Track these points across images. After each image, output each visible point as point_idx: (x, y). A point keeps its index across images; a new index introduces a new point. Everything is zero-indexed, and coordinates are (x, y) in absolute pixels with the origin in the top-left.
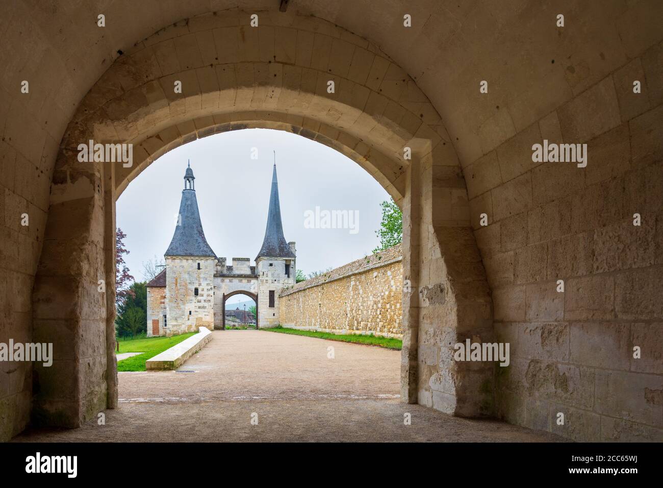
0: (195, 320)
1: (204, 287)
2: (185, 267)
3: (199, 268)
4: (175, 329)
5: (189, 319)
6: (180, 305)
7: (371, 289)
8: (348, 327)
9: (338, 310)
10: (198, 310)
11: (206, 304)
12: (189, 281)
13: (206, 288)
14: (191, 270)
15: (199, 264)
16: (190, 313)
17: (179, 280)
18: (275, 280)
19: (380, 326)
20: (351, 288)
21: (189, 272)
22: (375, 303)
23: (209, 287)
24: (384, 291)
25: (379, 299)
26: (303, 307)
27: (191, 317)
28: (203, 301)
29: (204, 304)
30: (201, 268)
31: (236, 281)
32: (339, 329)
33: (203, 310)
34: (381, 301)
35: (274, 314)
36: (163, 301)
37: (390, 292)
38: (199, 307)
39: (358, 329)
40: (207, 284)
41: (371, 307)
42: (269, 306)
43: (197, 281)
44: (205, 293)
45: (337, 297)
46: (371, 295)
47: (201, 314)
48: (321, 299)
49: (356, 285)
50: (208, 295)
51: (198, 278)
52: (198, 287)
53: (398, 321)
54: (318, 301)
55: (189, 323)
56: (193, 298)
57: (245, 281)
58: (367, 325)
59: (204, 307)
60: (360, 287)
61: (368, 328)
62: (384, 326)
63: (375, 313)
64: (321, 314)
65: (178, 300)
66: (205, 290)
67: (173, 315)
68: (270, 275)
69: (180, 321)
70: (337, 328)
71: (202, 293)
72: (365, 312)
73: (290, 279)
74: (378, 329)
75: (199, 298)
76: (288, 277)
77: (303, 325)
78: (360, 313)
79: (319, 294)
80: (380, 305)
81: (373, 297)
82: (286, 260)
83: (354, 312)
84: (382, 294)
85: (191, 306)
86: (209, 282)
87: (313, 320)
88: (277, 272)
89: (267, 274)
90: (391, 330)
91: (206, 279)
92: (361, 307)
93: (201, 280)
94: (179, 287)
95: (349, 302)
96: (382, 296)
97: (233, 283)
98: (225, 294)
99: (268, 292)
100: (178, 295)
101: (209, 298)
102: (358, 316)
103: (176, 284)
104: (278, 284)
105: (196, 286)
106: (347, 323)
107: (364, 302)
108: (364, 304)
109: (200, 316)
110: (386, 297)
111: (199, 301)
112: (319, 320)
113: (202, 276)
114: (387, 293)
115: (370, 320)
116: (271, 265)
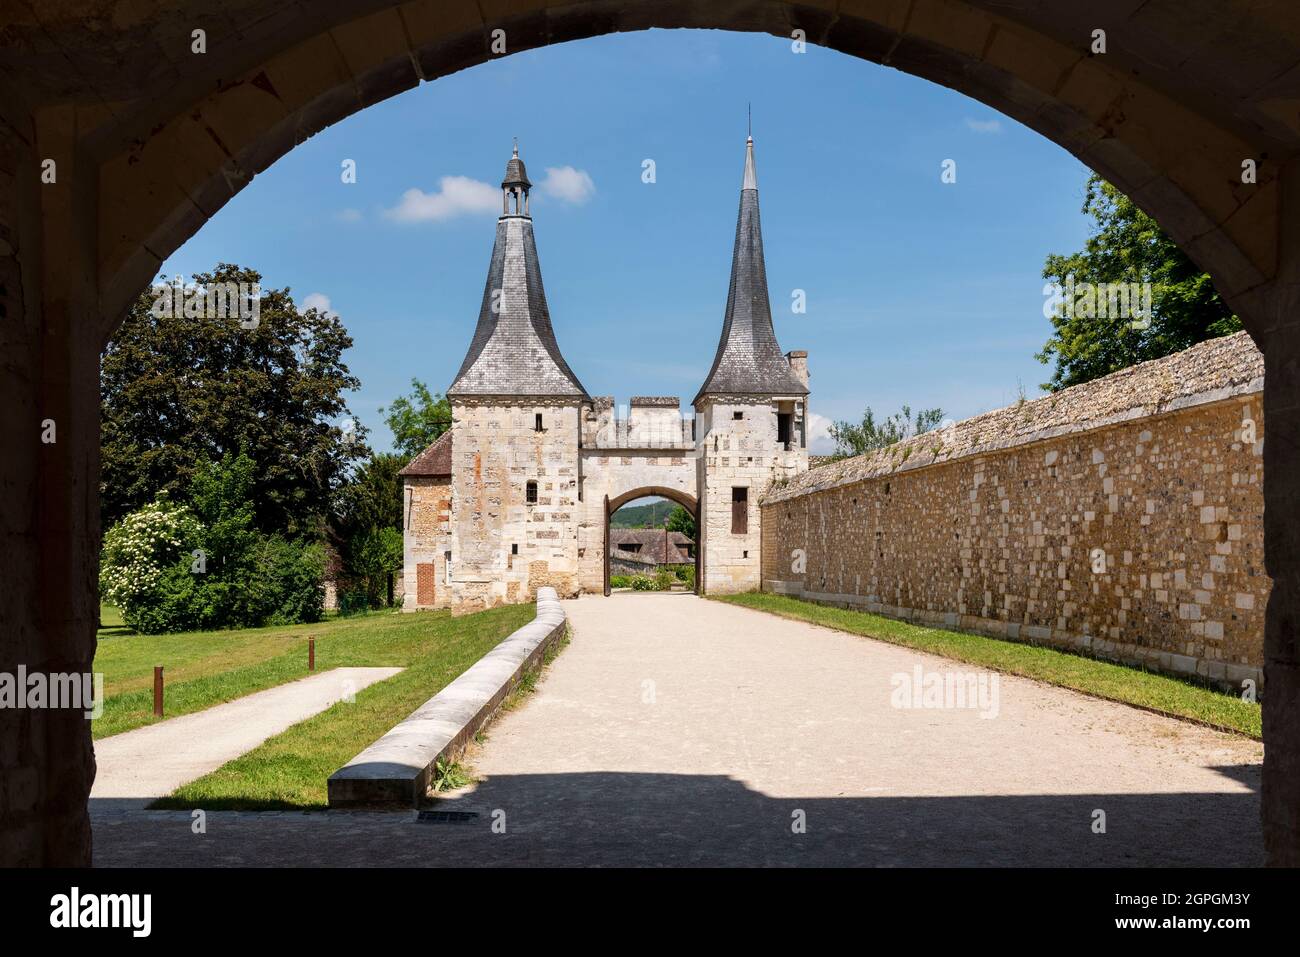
0: (528, 568)
1: (553, 481)
2: (501, 424)
3: (539, 428)
4: (474, 591)
5: (510, 567)
6: (486, 527)
7: (1039, 500)
8: (963, 608)
9: (935, 556)
10: (537, 541)
11: (557, 526)
12: (512, 464)
13: (557, 481)
14: (516, 432)
15: (539, 417)
16: (515, 548)
17: (485, 464)
18: (750, 459)
19: (1067, 613)
20: (973, 494)
21: (514, 437)
22: (1051, 541)
23: (566, 480)
24: (1080, 508)
25: (1065, 531)
26: (830, 540)
27: (516, 562)
28: (548, 518)
29: (552, 524)
30: (544, 427)
31: (640, 462)
32: (936, 610)
33: (549, 541)
34: (1071, 540)
35: (745, 553)
36: (445, 513)
37: (1100, 515)
38: (539, 535)
39: (994, 615)
40: (561, 471)
41: (1037, 556)
42: (733, 532)
43: (534, 464)
44: (556, 495)
45: (929, 516)
46: (1038, 518)
47: (545, 552)
48: (881, 519)
49: (989, 484)
50: (563, 502)
51: (536, 456)
52: (535, 478)
53: (1126, 604)
54: (872, 526)
55: (512, 576)
56: (524, 509)
57: (664, 462)
58: (1023, 607)
59: (552, 535)
60: (1001, 492)
61: (1027, 615)
62: (1079, 616)
63: (1050, 575)
64: (880, 563)
65: (484, 515)
66: (556, 487)
67: (469, 556)
68: (734, 444)
69: (485, 575)
70: (930, 606)
71: (547, 494)
72: (1017, 569)
73: (791, 454)
74: (1062, 622)
75: (539, 508)
76: (787, 449)
77: (829, 591)
78: (1002, 569)
79: (877, 505)
80: (1065, 551)
81: (1045, 523)
82: (780, 403)
83: (982, 564)
84: (1075, 518)
85: (518, 527)
86: (565, 465)
87: (858, 577)
88: (755, 436)
89: (727, 442)
90: (1104, 629)
91: (559, 458)
92: (1006, 554)
93: (546, 460)
94: (484, 479)
95: (969, 535)
96: (1074, 525)
97: (632, 467)
98: (611, 498)
99: (730, 491)
100: (483, 502)
101: (567, 509)
102: (996, 578)
103: (478, 472)
104: (757, 470)
105: (532, 475)
106: (960, 595)
107: (1012, 538)
108: (1016, 545)
109: (540, 558)
110: (1085, 527)
111: (540, 518)
112: (875, 580)
113: (547, 448)
114: (1090, 516)
115: (1033, 593)
116: (738, 416)
